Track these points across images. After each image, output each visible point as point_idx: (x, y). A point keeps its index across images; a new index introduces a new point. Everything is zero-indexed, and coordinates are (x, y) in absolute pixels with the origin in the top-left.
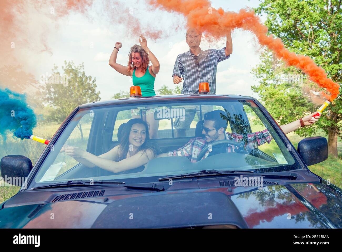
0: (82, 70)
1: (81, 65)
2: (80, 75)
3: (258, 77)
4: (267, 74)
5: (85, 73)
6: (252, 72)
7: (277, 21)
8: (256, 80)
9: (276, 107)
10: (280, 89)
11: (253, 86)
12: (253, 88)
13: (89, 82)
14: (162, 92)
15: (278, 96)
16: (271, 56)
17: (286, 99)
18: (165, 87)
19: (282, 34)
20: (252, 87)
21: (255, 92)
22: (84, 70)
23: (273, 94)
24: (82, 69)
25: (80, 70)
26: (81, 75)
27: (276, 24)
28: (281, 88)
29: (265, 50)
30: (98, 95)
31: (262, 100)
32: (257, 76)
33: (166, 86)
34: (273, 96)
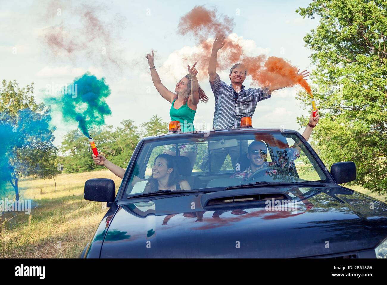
0: (29, 95)
1: (28, 87)
2: (25, 102)
3: (307, 104)
4: (321, 100)
5: (34, 98)
6: (299, 97)
7: (335, 27)
8: (304, 109)
9: (333, 147)
10: (340, 122)
11: (300, 117)
12: (299, 120)
13: (40, 113)
14: (150, 127)
15: (336, 132)
16: (326, 74)
17: (348, 135)
18: (156, 119)
19: (343, 44)
20: (298, 118)
21: (303, 126)
22: (33, 95)
23: (329, 129)
24: (30, 92)
25: (27, 94)
26: (27, 102)
27: (334, 30)
28: (341, 120)
29: (319, 66)
30: (52, 133)
31: (313, 137)
32: (307, 102)
33: (158, 117)
34: (329, 132)
